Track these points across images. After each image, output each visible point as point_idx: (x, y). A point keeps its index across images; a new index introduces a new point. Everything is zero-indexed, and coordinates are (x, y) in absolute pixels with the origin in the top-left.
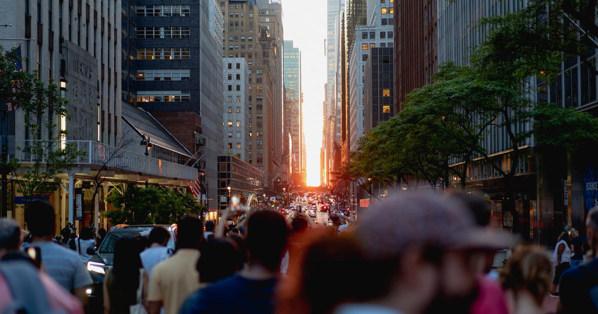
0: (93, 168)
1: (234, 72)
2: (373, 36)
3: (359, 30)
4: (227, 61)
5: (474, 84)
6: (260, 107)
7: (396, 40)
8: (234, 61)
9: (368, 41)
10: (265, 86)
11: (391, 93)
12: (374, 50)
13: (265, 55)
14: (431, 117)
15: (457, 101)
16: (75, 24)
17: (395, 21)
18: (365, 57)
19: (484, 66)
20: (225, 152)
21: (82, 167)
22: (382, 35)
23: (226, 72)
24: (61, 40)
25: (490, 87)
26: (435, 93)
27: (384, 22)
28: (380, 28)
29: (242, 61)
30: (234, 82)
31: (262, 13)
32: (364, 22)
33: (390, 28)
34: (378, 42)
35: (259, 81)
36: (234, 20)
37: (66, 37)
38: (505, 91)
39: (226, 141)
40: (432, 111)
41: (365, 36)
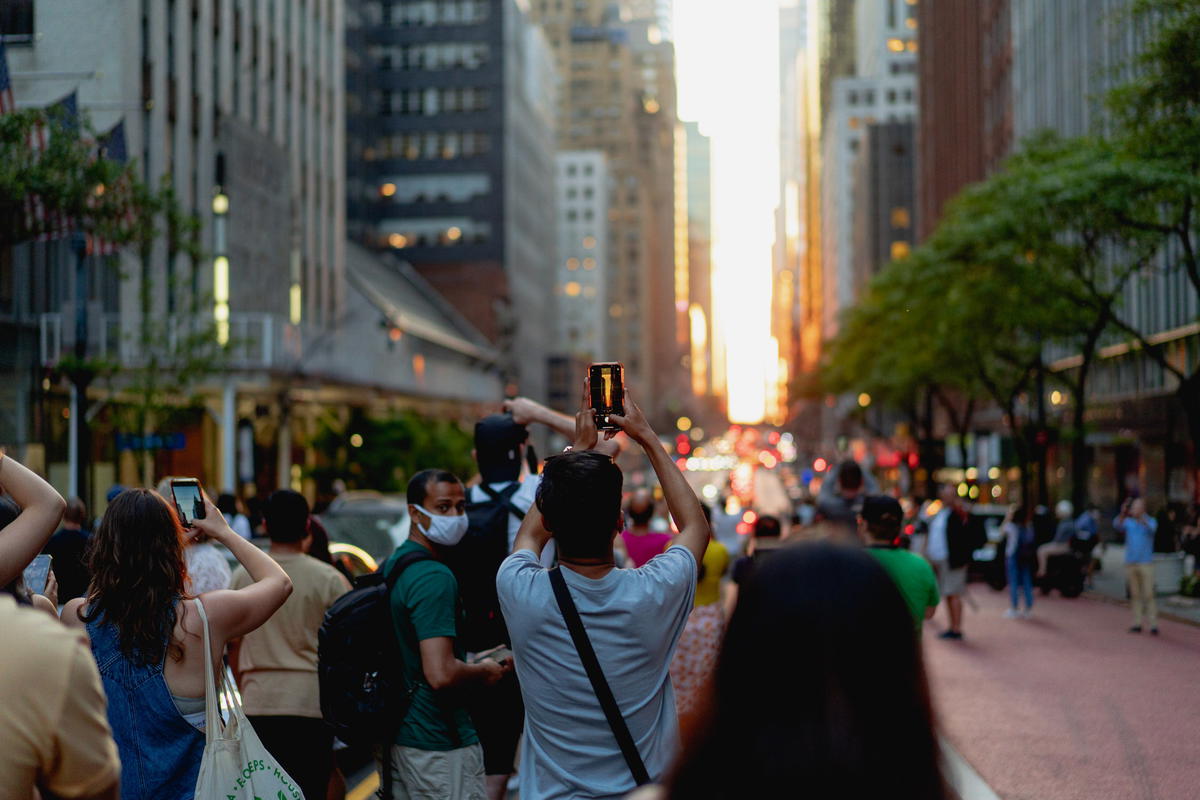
0: (274, 374)
1: (580, 182)
2: (870, 98)
3: (843, 86)
4: (565, 159)
5: (1108, 168)
6: (633, 255)
7: (923, 105)
8: (580, 159)
9: (862, 111)
10: (643, 210)
11: (912, 217)
12: (875, 130)
13: (645, 145)
14: (1005, 248)
15: (1067, 210)
16: (245, 79)
17: (918, 67)
18: (854, 145)
19: (1141, 112)
20: (563, 347)
21: (251, 372)
22: (892, 97)
23: (563, 183)
24: (217, 112)
25: (1147, 172)
26: (1018, 191)
27: (895, 69)
28: (886, 82)
29: (597, 160)
30: (580, 204)
31: (638, 62)
32: (851, 70)
33: (908, 82)
34: (881, 112)
35: (632, 200)
36: (581, 75)
37: (227, 106)
38: (1186, 184)
39: (564, 325)
40: (1009, 233)
41: (853, 99)
